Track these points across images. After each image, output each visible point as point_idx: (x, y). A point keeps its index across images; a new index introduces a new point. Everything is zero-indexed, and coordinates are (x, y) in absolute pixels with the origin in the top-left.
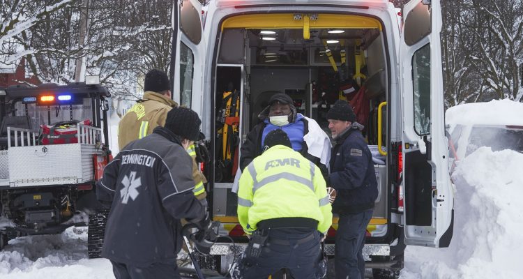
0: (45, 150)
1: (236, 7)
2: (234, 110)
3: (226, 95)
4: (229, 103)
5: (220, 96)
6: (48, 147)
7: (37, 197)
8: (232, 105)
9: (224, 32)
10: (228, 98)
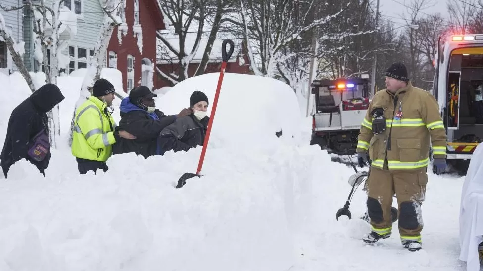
0: (359, 112)
1: (459, 45)
2: (456, 93)
3: (452, 86)
4: (454, 90)
5: (450, 85)
6: (361, 111)
7: (344, 136)
8: (455, 90)
9: (452, 56)
10: (453, 87)
